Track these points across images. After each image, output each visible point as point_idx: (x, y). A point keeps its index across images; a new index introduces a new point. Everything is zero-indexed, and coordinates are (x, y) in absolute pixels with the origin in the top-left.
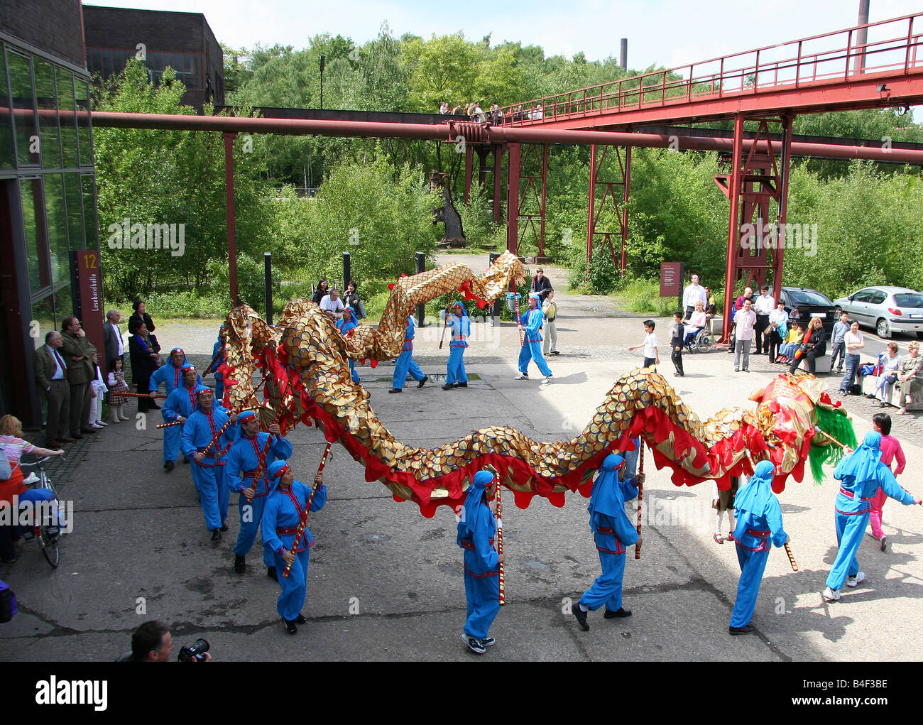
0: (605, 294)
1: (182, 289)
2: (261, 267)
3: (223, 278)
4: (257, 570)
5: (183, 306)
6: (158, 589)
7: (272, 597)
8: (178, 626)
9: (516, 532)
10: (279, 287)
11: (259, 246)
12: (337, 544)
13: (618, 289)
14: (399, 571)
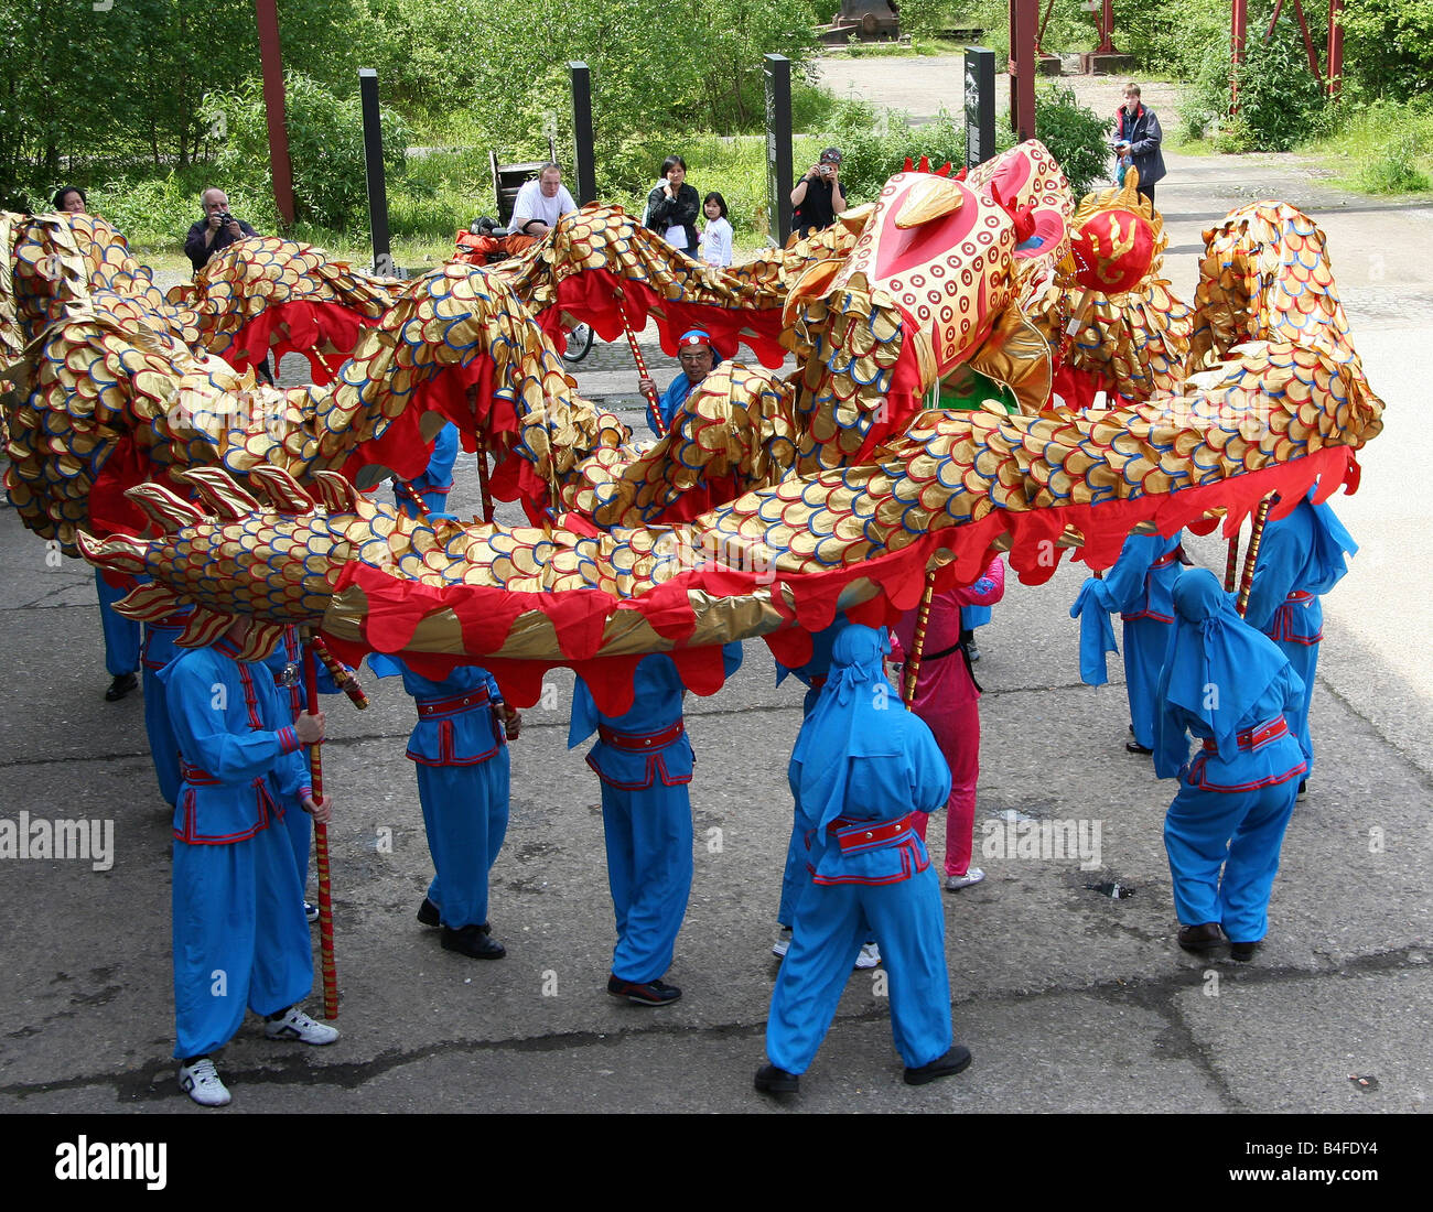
0: (1283, 149)
1: (138, 174)
2: (350, 111)
4: (368, 913)
5: (146, 219)
6: (103, 973)
7: (409, 987)
8: (159, 1070)
9: (1055, 801)
10: (401, 163)
12: (579, 840)
13: (1321, 134)
14: (744, 910)
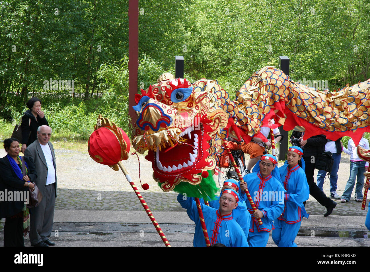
3: (119, 90)
11: (167, 47)
